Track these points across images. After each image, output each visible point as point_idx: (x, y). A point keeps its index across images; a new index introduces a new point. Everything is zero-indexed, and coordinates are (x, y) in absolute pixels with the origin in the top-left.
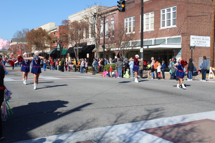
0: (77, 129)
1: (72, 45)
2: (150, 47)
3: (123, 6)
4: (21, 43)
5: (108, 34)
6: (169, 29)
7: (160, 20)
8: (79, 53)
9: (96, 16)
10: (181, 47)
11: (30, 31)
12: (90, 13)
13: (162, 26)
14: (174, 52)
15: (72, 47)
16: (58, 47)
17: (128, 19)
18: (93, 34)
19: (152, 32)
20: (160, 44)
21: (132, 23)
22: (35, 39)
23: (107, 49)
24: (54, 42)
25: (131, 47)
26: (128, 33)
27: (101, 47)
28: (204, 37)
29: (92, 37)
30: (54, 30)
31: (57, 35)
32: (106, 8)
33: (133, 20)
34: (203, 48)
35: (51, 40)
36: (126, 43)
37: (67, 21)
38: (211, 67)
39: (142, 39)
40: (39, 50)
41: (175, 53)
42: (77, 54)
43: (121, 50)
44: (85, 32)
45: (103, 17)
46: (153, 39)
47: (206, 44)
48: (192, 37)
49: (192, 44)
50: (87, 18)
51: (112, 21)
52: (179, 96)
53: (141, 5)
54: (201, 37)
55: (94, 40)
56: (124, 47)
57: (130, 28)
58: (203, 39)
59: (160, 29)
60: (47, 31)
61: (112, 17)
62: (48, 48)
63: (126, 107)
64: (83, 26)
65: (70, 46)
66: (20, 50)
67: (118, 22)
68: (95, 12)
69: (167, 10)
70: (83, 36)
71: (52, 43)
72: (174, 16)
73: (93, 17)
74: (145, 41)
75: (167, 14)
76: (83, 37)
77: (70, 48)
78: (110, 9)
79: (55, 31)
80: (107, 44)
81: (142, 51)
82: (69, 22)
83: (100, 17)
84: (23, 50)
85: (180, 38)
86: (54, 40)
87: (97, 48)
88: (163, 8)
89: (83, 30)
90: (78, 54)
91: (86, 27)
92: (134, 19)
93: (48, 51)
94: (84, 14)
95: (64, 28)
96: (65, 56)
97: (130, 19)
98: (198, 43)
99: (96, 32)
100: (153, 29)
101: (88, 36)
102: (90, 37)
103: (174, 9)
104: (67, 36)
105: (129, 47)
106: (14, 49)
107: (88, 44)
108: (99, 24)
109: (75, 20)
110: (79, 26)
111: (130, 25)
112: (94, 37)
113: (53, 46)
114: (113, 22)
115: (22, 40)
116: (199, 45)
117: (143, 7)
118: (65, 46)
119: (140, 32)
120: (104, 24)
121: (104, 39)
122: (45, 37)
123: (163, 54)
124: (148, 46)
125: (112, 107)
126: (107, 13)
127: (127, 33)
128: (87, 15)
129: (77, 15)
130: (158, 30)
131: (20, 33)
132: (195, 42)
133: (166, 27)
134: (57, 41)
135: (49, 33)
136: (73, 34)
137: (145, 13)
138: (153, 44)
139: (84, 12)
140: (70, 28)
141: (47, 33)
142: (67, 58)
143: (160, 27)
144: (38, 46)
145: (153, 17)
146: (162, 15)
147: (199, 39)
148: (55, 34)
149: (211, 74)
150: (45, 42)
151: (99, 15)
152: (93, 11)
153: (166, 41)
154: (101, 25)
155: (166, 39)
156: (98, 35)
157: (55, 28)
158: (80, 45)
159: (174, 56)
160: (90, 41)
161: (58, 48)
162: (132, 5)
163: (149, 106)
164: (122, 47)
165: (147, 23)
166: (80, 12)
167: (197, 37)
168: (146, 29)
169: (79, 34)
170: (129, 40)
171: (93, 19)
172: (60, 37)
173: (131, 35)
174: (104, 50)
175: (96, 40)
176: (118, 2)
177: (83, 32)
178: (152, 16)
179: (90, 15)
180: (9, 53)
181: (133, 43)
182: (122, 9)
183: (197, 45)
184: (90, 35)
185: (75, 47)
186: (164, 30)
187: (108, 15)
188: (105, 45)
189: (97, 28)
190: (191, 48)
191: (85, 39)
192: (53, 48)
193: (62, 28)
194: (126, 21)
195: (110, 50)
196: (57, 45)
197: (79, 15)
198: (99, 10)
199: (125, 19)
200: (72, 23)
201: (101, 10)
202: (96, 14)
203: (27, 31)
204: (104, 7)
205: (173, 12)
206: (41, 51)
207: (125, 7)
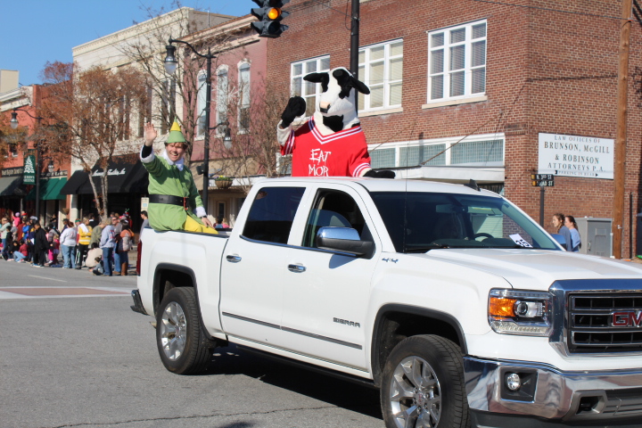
1: (83, 161)
3: (272, 14)
5: (222, 124)
6: (457, 109)
7: (426, 71)
8: (110, 195)
9: (181, 51)
10: (502, 179)
12: (155, 40)
13: (433, 97)
15: (81, 168)
16: (29, 168)
17: (305, 65)
19: (393, 116)
20: (423, 164)
24: (13, 149)
28: (591, 142)
30: (15, 99)
31: (27, 121)
32: (219, 21)
34: (586, 183)
37: (63, 66)
42: (101, 200)
45: (205, 57)
46: (397, 146)
47: (598, 168)
48: (543, 138)
49: (544, 168)
50: (144, 59)
51: (242, 70)
53: (349, 13)
54: (581, 142)
57: (311, 101)
58: (586, 148)
59: (424, 107)
61: (242, 55)
64: (129, 88)
65: (76, 166)
68: (175, 37)
69: (452, 32)
70: (127, 126)
71: (3, 152)
72: (477, 59)
73: (165, 55)
75: (451, 49)
76: (125, 133)
77: (77, 173)
78: (230, 27)
79: (17, 104)
82: (74, 70)
83: (193, 55)
85: (502, 141)
86: (14, 140)
88: (436, 27)
89: (129, 103)
90: (104, 199)
91: (138, 93)
92: (327, 64)
94: (134, 42)
96: (59, 205)
97: (312, 67)
98: (567, 163)
99: (179, 112)
100: (398, 108)
103: (478, 30)
104: (62, 126)
108: (191, 84)
109: (96, 64)
110: (112, 89)
111: (311, 89)
113: (8, 165)
114: (244, 76)
116: (573, 170)
117: (357, 21)
118: (56, 165)
120: (209, 80)
121: (207, 140)
125: (195, 416)
126: (220, 39)
128: (143, 47)
129: (103, 44)
130: (418, 112)
132: (557, 159)
133: (447, 99)
134: (23, 144)
137: (368, 42)
139: (134, 33)
140: (79, 96)
142: (62, 212)
143: (424, 101)
145: (399, 59)
146: (433, 52)
147: (571, 147)
148: (15, 116)
151: (190, 48)
152: (167, 30)
153: (448, 153)
154: (199, 85)
155: (448, 145)
157: (16, 93)
158: (114, 163)
161: (27, 174)
162: (321, 11)
165: (376, 81)
166: (117, 35)
167: (562, 141)
168: (374, 105)
169: (111, 117)
171: (165, 62)
172: (36, 130)
174: (206, 184)
178: (394, 57)
179: (158, 47)
182: (268, 26)
183: (563, 172)
184: (156, 123)
185: (94, 170)
186: (440, 112)
187: (227, 50)
188: (210, 164)
189: (184, 98)
190: (540, 181)
191: (134, 138)
192: (11, 172)
193: (47, 94)
194: (296, 74)
195: (230, 185)
196: (25, 160)
197: (113, 44)
198: (192, 27)
199: (292, 65)
200: (85, 75)
201: (200, 28)
202: (176, 41)
204: (209, 14)
205: (473, 44)
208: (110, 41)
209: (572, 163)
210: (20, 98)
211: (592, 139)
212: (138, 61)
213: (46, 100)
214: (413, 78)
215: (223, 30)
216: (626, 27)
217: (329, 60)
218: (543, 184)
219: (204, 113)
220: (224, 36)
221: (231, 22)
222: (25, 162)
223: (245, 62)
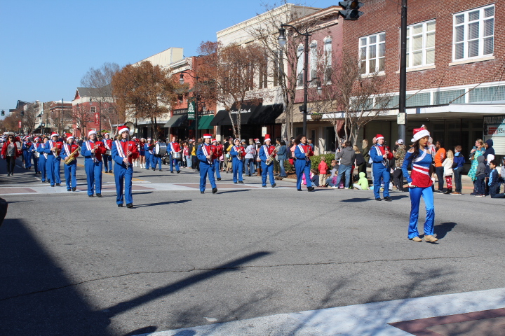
0: (226, 317)
1: (225, 104)
2: (423, 111)
4: (99, 99)
5: (316, 78)
6: (473, 65)
7: (452, 41)
8: (242, 126)
9: (287, 32)
10: (504, 112)
11: (121, 68)
12: (270, 25)
13: (457, 58)
14: (486, 125)
15: (224, 109)
16: (191, 109)
17: (368, 38)
18: (279, 77)
19: (428, 71)
20: (451, 102)
21: (378, 48)
22: (134, 90)
23: (312, 115)
24: (181, 98)
25: (374, 110)
26: (367, 74)
27: (296, 109)
29: (275, 85)
30: (181, 66)
31: (189, 80)
32: (311, 11)
33: (381, 41)
35: (172, 92)
36: (362, 100)
37: (212, 44)
39: (402, 90)
40: (142, 117)
41: (488, 127)
42: (236, 129)
43: (348, 119)
44: (257, 71)
45: (304, 35)
46: (432, 91)
51: (326, 43)
52: (497, 237)
53: (400, 3)
55: (280, 92)
56: (356, 112)
57: (373, 63)
59: (450, 64)
60: (162, 69)
61: (327, 33)
62: (166, 111)
63: (356, 264)
64: (254, 56)
65: (220, 107)
66: (97, 116)
67: (340, 48)
68: (284, 22)
69: (470, 14)
70: (252, 81)
71: (174, 99)
72: (488, 31)
73: (278, 35)
74: (411, 96)
75: (469, 25)
76: (252, 86)
77: (220, 112)
78: (318, 15)
79: (183, 69)
80: (312, 102)
81: (401, 120)
82: (219, 46)
83: (295, 34)
84: (105, 117)
86: (181, 92)
87: (288, 112)
88: (459, 11)
89: (253, 65)
90: (239, 128)
91: (260, 60)
92: (383, 38)
93: (166, 119)
94: (257, 27)
95: (207, 61)
97: (373, 40)
99: (286, 71)
100: (432, 65)
101: (266, 81)
102: (270, 86)
103: (488, 12)
104: (212, 82)
105: (370, 110)
106: (82, 114)
107: (265, 104)
108: (293, 53)
109: (233, 42)
110: (244, 58)
111: (373, 55)
112: (281, 84)
113: (177, 108)
114: (328, 47)
115: (102, 92)
117: (406, 8)
118: (207, 107)
119: (398, 72)
120: (307, 51)
121: (306, 89)
122: (157, 84)
123: (459, 130)
124: (418, 108)
125: (318, 264)
126: (313, 23)
127: (363, 76)
128: (263, 30)
129: (238, 28)
130: (446, 68)
131: (97, 73)
133: (466, 59)
134: (187, 94)
135: (170, 75)
136: (227, 78)
137: (412, 23)
138: (431, 104)
139: (256, 21)
140: (221, 62)
141: (164, 74)
143: (450, 61)
144: (140, 107)
145: (432, 34)
146: (457, 28)
148: (182, 76)
150: (157, 98)
151: (293, 29)
152: (278, 18)
153: (467, 96)
154: (299, 54)
155: (467, 90)
156: (290, 81)
157: (183, 62)
158: (245, 105)
159: (486, 134)
160: (271, 95)
161: (190, 113)
163: (414, 262)
164: (352, 112)
165: (415, 49)
166: (246, 23)
168: (415, 65)
169: (243, 76)
170: (369, 94)
171: (278, 39)
172: (195, 85)
173: (375, 79)
174: (305, 118)
175: (286, 92)
177: (252, 73)
178: (429, 32)
179: (272, 30)
180: (70, 125)
181: (379, 100)
182: (350, 13)
184: (270, 79)
185: (231, 109)
186: (461, 68)
187: (317, 30)
188: (308, 104)
189: (289, 62)
191: (257, 89)
192: (178, 112)
193: (201, 62)
194: (363, 45)
195: (321, 118)
196: (189, 104)
197: (244, 29)
198: (294, 16)
199: (360, 39)
200: (226, 49)
201: (299, 17)
202: (285, 25)
203: (114, 71)
204: (305, 8)
205: (484, 21)
206: (148, 121)
207: (358, 8)
208: (242, 27)
210: (184, 65)
212: (259, 39)
213: (201, 66)
214: (442, 45)
215: (314, 17)
217: (385, 35)
219: (303, 72)
220: (316, 21)
221: (319, 12)
222: (188, 105)
223: (329, 38)
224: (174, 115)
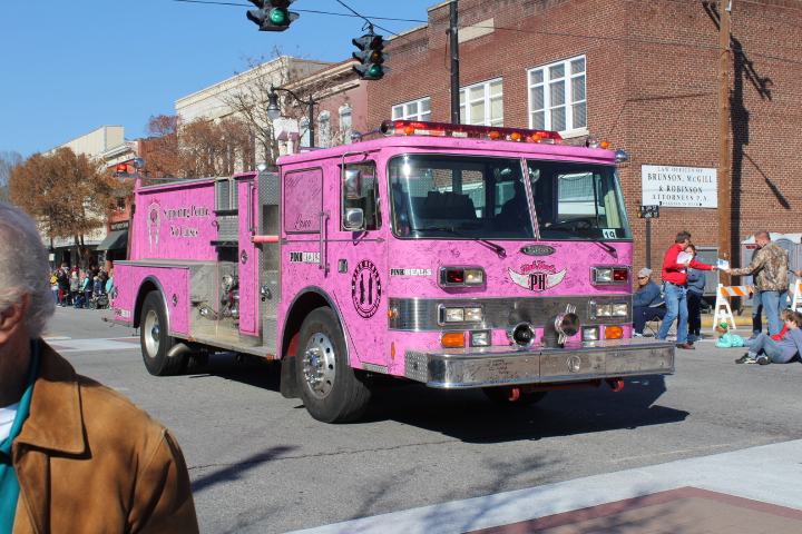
7: (527, 108)
9: (282, 99)
11: (24, 159)
12: (256, 89)
17: (405, 107)
22: (46, 193)
24: (121, 204)
28: (693, 172)
30: (121, 154)
32: (319, 68)
33: (425, 110)
34: (691, 213)
37: (167, 119)
38: (721, 285)
40: (61, 235)
45: (307, 103)
47: (702, 197)
48: (646, 170)
49: (648, 199)
50: (246, 109)
51: (343, 115)
53: (448, 54)
54: (685, 172)
58: (689, 179)
60: (91, 160)
61: (343, 100)
62: (100, 225)
63: (379, 453)
64: (233, 138)
67: (365, 122)
68: (277, 85)
69: (551, 69)
71: (112, 207)
72: (578, 94)
73: (268, 104)
75: (551, 85)
78: (329, 73)
79: (124, 159)
82: (178, 123)
83: (295, 103)
86: (122, 195)
88: (535, 64)
89: (233, 153)
91: (243, 142)
92: (427, 106)
93: (99, 238)
94: (236, 92)
95: (160, 146)
97: (413, 109)
98: (671, 193)
103: (577, 66)
109: (200, 116)
110: (216, 140)
113: (116, 219)
114: (347, 121)
116: (677, 201)
117: (457, 62)
120: (312, 127)
122: (84, 184)
125: (320, 454)
126: (322, 85)
128: (246, 96)
132: (661, 190)
135: (101, 170)
136: (194, 172)
137: (468, 83)
139: (235, 83)
140: (183, 148)
141: (94, 167)
144: (56, 220)
145: (499, 98)
146: (533, 89)
147: (674, 178)
149: (723, 311)
150: (84, 205)
151: (292, 96)
152: (268, 79)
154: (301, 132)
157: (123, 148)
162: (419, 53)
165: (477, 120)
166: (219, 86)
167: (665, 172)
169: (216, 167)
171: (268, 110)
176: (354, 42)
177: (232, 162)
178: (494, 96)
179: (259, 96)
182: (370, 69)
183: (667, 203)
187: (328, 96)
190: (646, 212)
192: (119, 226)
193: (152, 148)
194: (398, 117)
197: (216, 95)
198: (292, 75)
199: (393, 108)
200: (189, 127)
201: (300, 75)
202: (278, 89)
203: (13, 163)
204: (309, 62)
205: (572, 79)
206: (70, 241)
207: (383, 61)
208: (212, 92)
209: (676, 193)
210: (126, 153)
211: (695, 169)
212: (241, 111)
213: (152, 154)
214: (514, 116)
215: (323, 76)
216: (724, 57)
217: (429, 101)
218: (649, 215)
220: (325, 82)
221: (330, 68)
223: (347, 107)
224: (112, 230)
